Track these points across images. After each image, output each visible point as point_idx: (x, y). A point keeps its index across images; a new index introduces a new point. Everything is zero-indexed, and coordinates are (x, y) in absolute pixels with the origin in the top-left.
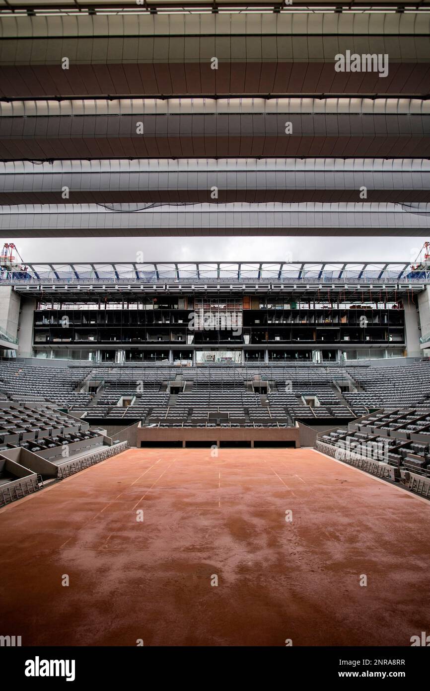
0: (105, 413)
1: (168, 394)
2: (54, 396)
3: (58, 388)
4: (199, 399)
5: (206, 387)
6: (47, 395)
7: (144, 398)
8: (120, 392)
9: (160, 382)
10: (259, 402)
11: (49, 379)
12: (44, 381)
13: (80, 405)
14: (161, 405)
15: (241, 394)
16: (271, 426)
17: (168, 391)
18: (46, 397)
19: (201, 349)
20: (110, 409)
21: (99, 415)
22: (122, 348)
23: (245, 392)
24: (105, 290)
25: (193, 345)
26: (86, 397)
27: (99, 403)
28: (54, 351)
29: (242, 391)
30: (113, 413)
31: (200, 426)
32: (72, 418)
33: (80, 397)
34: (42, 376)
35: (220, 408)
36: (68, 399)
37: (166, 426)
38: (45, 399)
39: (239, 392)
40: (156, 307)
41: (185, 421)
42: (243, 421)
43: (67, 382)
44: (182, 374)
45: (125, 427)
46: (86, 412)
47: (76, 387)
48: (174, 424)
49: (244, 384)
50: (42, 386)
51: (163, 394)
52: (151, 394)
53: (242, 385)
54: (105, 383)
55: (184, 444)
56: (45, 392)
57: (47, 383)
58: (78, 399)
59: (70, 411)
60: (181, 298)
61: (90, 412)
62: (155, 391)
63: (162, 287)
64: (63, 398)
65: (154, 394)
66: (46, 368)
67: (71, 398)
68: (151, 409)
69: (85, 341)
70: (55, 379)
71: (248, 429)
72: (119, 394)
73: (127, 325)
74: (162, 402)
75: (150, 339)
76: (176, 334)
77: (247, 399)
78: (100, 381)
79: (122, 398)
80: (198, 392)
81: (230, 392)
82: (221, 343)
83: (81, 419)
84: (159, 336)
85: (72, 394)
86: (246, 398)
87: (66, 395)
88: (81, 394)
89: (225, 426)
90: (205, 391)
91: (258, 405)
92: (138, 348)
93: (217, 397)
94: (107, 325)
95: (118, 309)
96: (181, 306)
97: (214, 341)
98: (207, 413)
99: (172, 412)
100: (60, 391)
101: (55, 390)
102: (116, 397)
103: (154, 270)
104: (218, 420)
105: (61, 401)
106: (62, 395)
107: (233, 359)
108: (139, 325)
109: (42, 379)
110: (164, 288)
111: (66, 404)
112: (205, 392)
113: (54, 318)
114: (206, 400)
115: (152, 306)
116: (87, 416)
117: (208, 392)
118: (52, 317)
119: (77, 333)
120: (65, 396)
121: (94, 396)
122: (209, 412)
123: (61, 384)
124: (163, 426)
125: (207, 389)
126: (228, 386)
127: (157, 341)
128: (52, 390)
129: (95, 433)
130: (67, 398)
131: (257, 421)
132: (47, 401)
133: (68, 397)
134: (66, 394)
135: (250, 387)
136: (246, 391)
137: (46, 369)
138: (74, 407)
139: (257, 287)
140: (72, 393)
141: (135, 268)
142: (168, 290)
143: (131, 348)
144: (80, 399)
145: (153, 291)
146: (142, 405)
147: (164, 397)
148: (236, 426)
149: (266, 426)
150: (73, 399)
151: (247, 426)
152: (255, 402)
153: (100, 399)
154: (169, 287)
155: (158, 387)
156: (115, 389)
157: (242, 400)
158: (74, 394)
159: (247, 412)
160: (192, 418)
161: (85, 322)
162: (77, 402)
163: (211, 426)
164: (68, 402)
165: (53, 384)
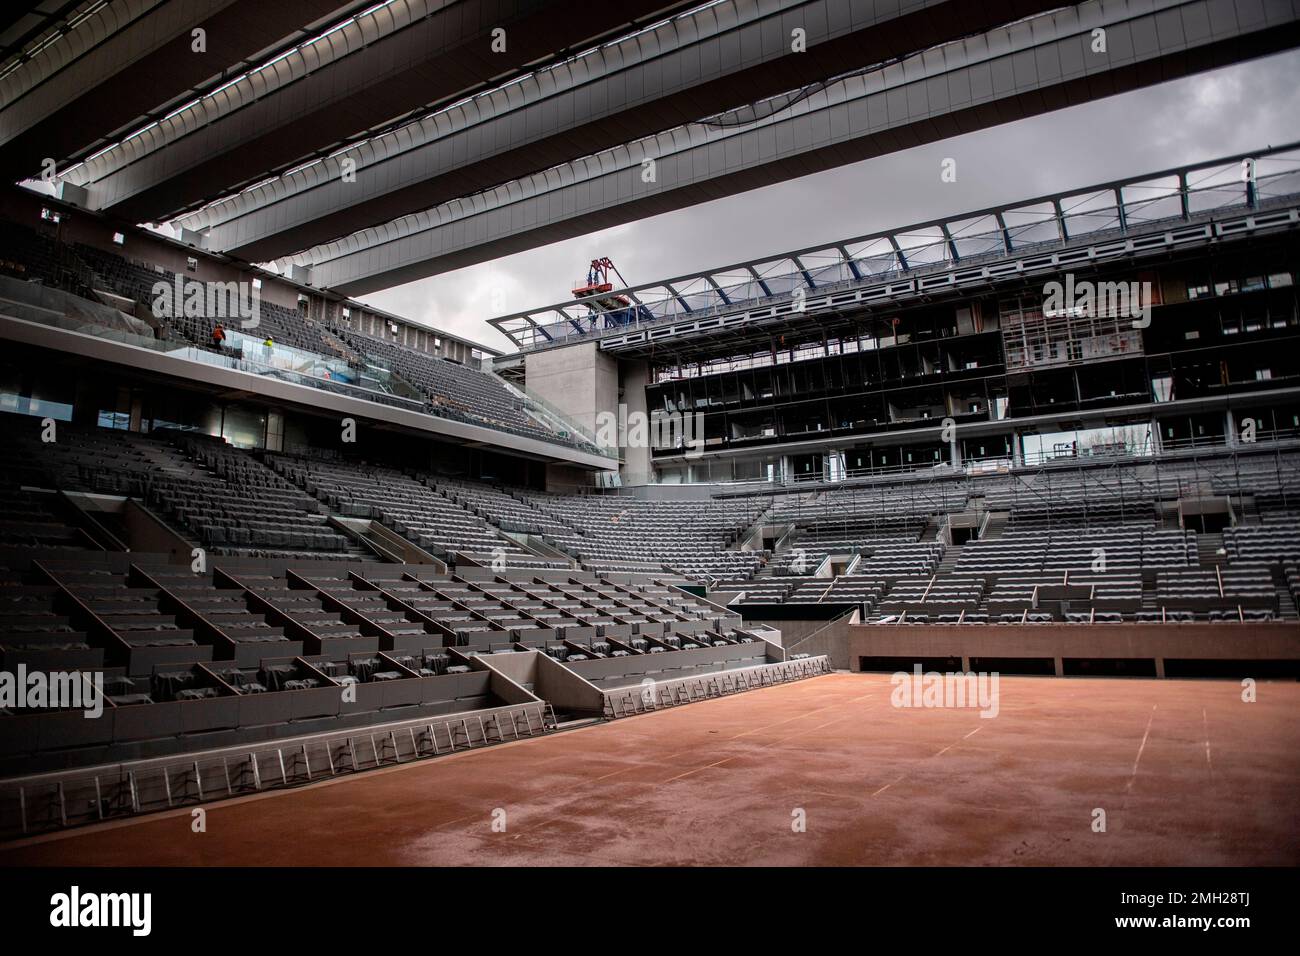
0: (784, 594)
1: (938, 546)
2: (684, 561)
3: (696, 544)
4: (1016, 555)
5: (1043, 523)
6: (670, 559)
7: (878, 558)
8: (826, 545)
9: (924, 519)
10: (1193, 554)
11: (680, 526)
12: (668, 531)
13: (736, 577)
14: (918, 571)
15: (1142, 537)
16: (1219, 617)
17: (941, 539)
18: (665, 564)
19: (1033, 430)
20: (798, 584)
21: (771, 597)
22: (837, 447)
23: (1154, 529)
24: (778, 317)
25: (1010, 420)
26: (750, 560)
27: (776, 573)
28: (693, 467)
29: (1145, 527)
30: (801, 593)
31: (1008, 619)
32: (707, 604)
33: (737, 560)
34: (665, 521)
35: (1070, 573)
36: (713, 566)
37: (920, 620)
38: (662, 566)
39: (1135, 530)
40: (904, 339)
41: (969, 608)
42: (1136, 605)
43: (714, 530)
44: (984, 496)
45: (825, 623)
46: (743, 592)
47: (733, 540)
48: (941, 616)
49: (1154, 511)
50: (663, 540)
51: (928, 546)
52: (898, 548)
53: (1149, 511)
54: (797, 528)
55: (966, 664)
56: (668, 553)
57: (673, 536)
58: (733, 566)
59: (712, 590)
60: (963, 305)
61: (751, 592)
62: (907, 539)
63: (908, 287)
64: (702, 565)
65: (906, 547)
66: (675, 504)
67: (719, 564)
68: (891, 582)
69: (753, 438)
70: (692, 526)
71: (1143, 627)
72: (824, 551)
73: (840, 392)
74: (920, 565)
75: (898, 416)
76: (963, 398)
77: (1157, 549)
78: (782, 526)
79: (830, 560)
80: (1019, 536)
81: (1110, 531)
82: (1084, 407)
83: (729, 607)
84: (920, 408)
85: (721, 555)
86: (1153, 547)
87: (710, 559)
88: (742, 554)
89: (1078, 620)
90: (1037, 532)
91: (1189, 561)
92: (872, 443)
93: (1069, 546)
94: (795, 398)
95: (815, 356)
96: (966, 326)
97: (1064, 403)
98: (1032, 589)
99: (941, 588)
100: (699, 550)
101: (688, 548)
102: (816, 557)
103: (891, 249)
104: (1065, 605)
105: (697, 570)
106: (701, 559)
107: (1128, 448)
108: (868, 388)
109: (664, 526)
110: (912, 288)
111: (706, 577)
112: (1037, 536)
113: (686, 397)
114: (1036, 554)
115: (893, 338)
116: (745, 601)
117: (1046, 535)
118: (682, 395)
119: (735, 423)
120: (707, 561)
121: (768, 559)
122: (1037, 585)
123: (702, 535)
124: (913, 620)
125: (1044, 529)
126: (1106, 518)
127: (918, 419)
128: (682, 548)
129: (747, 636)
130: (711, 564)
131: (1171, 605)
132: (666, 570)
133: (713, 561)
134: (711, 555)
135: (1171, 517)
136: (1158, 527)
137: (674, 506)
138: (723, 582)
139: (1169, 239)
140: (723, 553)
141: (846, 256)
142: (923, 291)
143: (856, 445)
144: (737, 566)
145: (887, 300)
146: (872, 572)
147: (928, 552)
148: (1112, 618)
149: (1205, 618)
150: (723, 566)
151: (1145, 618)
152: (1181, 554)
153: (780, 564)
154: (925, 284)
155: (917, 530)
156: (815, 541)
157: (1141, 550)
158: (727, 555)
159: (1150, 581)
160: (991, 600)
161: (748, 396)
162: (730, 571)
163: (1039, 619)
164: (712, 571)
165: (686, 535)
